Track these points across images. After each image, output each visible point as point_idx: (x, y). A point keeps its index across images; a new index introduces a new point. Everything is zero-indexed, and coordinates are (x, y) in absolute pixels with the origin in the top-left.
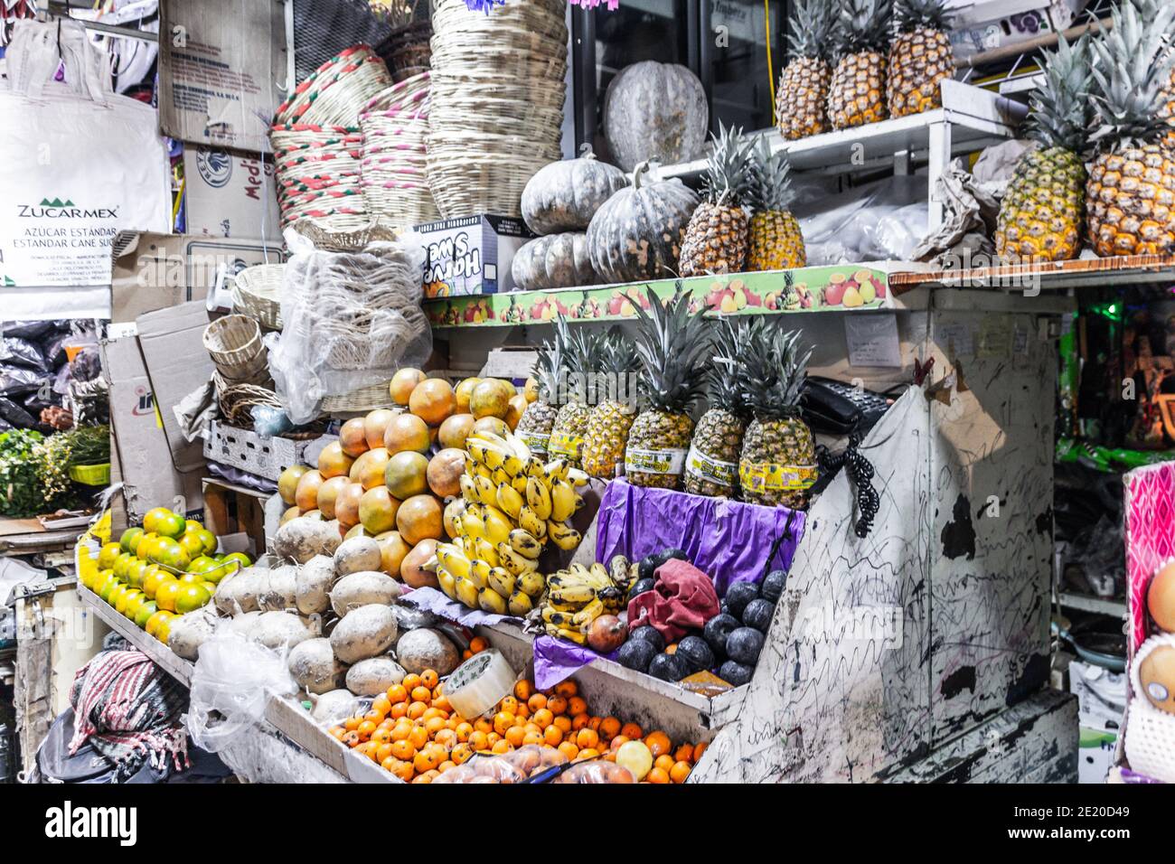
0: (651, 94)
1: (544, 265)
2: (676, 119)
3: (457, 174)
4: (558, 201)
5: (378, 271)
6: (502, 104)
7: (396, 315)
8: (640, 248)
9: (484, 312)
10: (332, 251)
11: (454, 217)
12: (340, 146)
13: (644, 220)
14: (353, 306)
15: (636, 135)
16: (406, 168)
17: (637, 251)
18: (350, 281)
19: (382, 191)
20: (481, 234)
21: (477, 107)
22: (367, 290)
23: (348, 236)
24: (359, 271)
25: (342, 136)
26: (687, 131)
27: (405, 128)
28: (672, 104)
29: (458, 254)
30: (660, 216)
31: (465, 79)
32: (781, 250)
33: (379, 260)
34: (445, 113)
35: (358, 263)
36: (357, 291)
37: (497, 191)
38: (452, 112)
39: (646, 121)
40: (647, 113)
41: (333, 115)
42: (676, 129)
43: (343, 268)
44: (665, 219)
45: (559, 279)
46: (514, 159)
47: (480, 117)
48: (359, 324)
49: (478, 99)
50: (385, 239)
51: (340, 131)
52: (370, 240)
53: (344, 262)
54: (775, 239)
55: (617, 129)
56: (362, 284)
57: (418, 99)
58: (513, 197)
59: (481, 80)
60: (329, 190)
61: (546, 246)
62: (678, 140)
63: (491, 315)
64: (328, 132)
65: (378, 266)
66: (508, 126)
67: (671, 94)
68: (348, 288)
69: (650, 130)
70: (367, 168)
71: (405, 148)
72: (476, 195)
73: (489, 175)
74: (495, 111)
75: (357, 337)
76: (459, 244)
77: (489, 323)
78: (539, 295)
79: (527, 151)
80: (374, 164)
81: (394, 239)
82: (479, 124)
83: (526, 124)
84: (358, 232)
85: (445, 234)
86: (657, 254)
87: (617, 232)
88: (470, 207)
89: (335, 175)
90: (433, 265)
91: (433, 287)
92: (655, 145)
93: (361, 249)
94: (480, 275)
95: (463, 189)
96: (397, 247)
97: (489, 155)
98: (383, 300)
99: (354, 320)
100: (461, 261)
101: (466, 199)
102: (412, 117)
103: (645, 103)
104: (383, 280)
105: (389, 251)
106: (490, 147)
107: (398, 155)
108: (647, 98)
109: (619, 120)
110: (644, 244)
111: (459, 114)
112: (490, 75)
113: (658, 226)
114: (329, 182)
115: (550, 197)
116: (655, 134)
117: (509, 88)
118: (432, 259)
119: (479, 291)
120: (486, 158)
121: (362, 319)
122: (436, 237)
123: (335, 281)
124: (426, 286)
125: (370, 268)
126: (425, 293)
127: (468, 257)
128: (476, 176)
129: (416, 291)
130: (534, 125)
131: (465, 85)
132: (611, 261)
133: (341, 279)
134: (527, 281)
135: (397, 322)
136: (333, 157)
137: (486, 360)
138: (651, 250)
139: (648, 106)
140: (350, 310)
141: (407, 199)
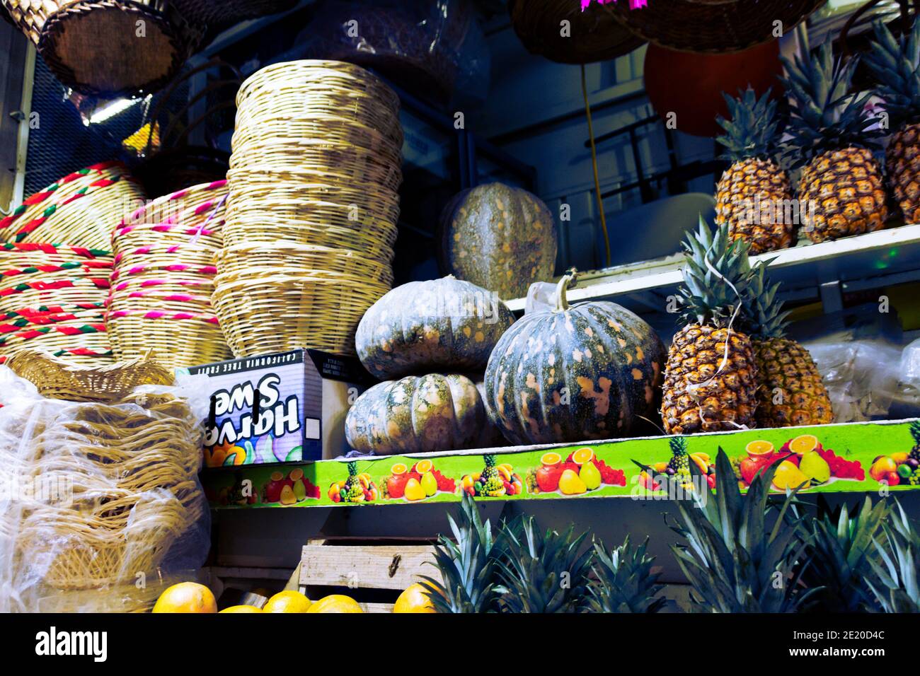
0: (506, 215)
1: (409, 418)
2: (533, 246)
3: (268, 296)
4: (428, 330)
5: (144, 430)
6: (334, 209)
7: (167, 496)
8: (598, 389)
9: (300, 487)
10: (71, 399)
11: (256, 354)
12: (81, 271)
13: (600, 349)
14: (100, 485)
15: (487, 260)
16: (178, 294)
17: (593, 394)
18: (97, 446)
19: (142, 322)
20: (302, 376)
21: (300, 211)
22: (123, 459)
23: (102, 375)
24: (112, 429)
25: (85, 260)
26: (543, 261)
27: (183, 245)
28: (528, 228)
29: (263, 403)
30: (623, 344)
31: (285, 175)
32: (811, 391)
33: (148, 413)
34: (251, 219)
35: (111, 418)
36: (107, 461)
37: (321, 320)
38: (262, 217)
39: (500, 245)
40: (501, 236)
41: (74, 235)
42: (531, 258)
43: (86, 424)
44: (631, 347)
45: (432, 437)
46: (346, 279)
47: (304, 224)
48: (105, 514)
49: (302, 201)
50: (156, 381)
51: (82, 252)
52: (134, 384)
53: (90, 416)
54: (799, 376)
55: (463, 254)
56: (116, 450)
57: (201, 211)
58: (342, 329)
59: (309, 178)
60: (59, 324)
61: (410, 390)
62: (534, 270)
63: (312, 491)
64: (65, 254)
65: (145, 421)
66: (341, 237)
67: (528, 217)
68: (92, 456)
69: (505, 256)
70: (122, 293)
71: (180, 268)
72: (293, 324)
73: (314, 297)
74: (325, 217)
75: (102, 536)
76: (264, 390)
77: (308, 503)
78: (401, 463)
79: (363, 270)
80: (132, 289)
81: (170, 382)
82: (302, 232)
83: (363, 236)
84: (118, 370)
85: (241, 377)
86: (623, 397)
87: (558, 365)
88: (281, 341)
89: (68, 308)
90: (219, 421)
91: (218, 451)
92: (510, 273)
93: (119, 397)
94: (299, 433)
95: (274, 317)
96: (174, 394)
97: (315, 272)
98: (148, 475)
99: (100, 508)
100: (268, 415)
101: (277, 330)
102: (192, 232)
103: (500, 225)
104: (150, 443)
105: (163, 400)
106: (316, 262)
107: (169, 277)
108: (502, 220)
109: (465, 243)
110: (605, 383)
111: (274, 219)
112: (321, 174)
113: (623, 358)
114: (60, 315)
115: (415, 324)
116: (510, 261)
117: (345, 191)
118: (218, 411)
119: (297, 456)
120: (312, 275)
121: (112, 505)
122: (227, 381)
123: (71, 446)
124: (207, 450)
125: (131, 425)
126: (204, 460)
127: (280, 409)
128: (297, 299)
129: (195, 458)
130: (371, 239)
131: (285, 184)
132: (545, 409)
133: (85, 444)
134: (379, 440)
135: (168, 507)
136: (69, 284)
137: (297, 558)
138: (614, 393)
139: (503, 229)
140: (95, 492)
141: (177, 334)
